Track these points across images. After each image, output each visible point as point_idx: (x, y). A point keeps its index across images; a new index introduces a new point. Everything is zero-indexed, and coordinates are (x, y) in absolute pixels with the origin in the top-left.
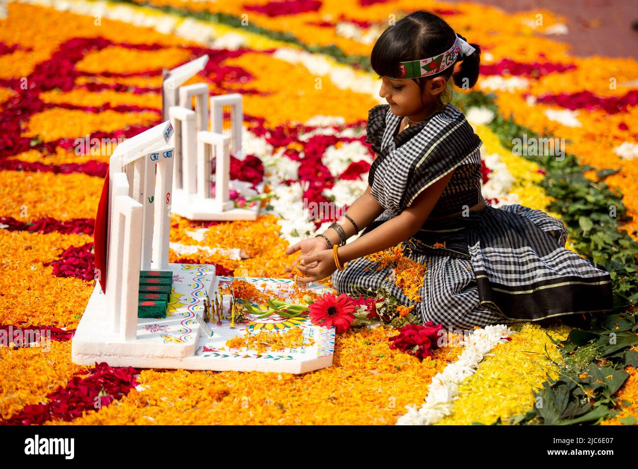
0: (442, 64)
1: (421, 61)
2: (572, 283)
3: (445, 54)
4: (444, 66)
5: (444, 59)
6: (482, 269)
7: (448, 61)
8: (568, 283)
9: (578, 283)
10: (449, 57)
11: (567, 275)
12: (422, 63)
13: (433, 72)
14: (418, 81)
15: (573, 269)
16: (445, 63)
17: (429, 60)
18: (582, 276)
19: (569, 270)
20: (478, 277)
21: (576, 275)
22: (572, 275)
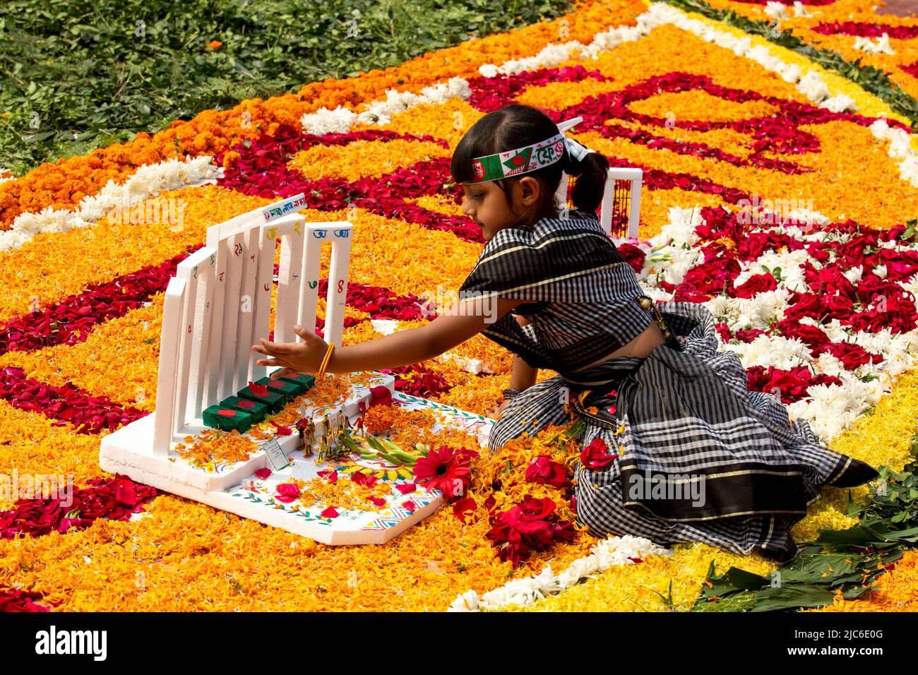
0: (532, 161)
1: (501, 155)
2: (754, 472)
3: (535, 147)
4: (535, 164)
5: (534, 153)
6: (631, 456)
7: (542, 159)
8: (747, 472)
9: (761, 472)
10: (542, 153)
11: (747, 461)
12: (503, 158)
13: (519, 171)
14: (501, 183)
15: (756, 453)
16: (535, 160)
17: (512, 154)
18: (767, 463)
19: (750, 453)
20: (625, 468)
21: (758, 461)
22: (753, 460)
